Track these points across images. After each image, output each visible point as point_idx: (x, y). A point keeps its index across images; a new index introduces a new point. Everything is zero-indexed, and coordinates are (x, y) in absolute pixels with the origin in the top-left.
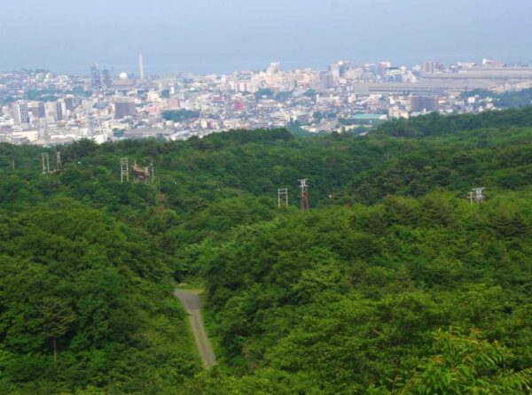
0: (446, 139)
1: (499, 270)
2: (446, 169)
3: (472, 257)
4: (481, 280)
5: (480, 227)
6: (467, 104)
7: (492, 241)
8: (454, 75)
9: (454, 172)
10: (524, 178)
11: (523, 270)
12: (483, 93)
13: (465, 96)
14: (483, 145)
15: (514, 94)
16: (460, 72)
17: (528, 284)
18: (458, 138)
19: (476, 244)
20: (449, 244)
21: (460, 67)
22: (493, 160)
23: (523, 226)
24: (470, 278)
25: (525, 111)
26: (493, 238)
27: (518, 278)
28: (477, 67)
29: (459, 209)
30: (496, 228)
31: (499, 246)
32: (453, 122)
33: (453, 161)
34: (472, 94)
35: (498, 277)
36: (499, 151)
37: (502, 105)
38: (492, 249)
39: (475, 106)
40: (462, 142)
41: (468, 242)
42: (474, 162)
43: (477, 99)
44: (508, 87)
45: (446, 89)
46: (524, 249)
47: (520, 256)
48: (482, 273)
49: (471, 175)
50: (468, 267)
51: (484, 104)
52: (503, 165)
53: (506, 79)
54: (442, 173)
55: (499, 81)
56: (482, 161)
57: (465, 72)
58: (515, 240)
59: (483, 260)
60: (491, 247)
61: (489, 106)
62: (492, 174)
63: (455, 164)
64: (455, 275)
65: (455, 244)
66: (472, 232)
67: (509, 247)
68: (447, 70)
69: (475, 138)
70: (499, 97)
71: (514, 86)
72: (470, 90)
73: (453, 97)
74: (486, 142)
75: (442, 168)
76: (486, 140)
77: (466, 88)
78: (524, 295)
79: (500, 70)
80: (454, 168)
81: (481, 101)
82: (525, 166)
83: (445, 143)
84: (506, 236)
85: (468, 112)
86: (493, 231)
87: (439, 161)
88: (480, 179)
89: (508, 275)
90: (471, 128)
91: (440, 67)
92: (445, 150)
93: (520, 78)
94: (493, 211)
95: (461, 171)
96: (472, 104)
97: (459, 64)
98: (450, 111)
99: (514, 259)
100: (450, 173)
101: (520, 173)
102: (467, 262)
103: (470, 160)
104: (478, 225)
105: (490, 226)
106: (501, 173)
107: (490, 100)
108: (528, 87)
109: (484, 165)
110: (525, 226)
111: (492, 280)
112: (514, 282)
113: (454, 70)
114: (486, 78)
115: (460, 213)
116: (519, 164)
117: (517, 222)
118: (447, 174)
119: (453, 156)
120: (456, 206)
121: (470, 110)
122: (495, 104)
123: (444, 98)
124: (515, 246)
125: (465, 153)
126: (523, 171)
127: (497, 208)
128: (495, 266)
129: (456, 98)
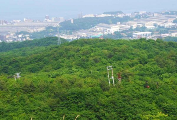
0: (9, 53)
1: (25, 107)
2: (7, 65)
3: (13, 102)
4: (17, 111)
5: (17, 89)
6: (18, 38)
7: (22, 95)
8: (12, 25)
9: (10, 67)
10: (39, 68)
11: (35, 105)
12: (25, 33)
13: (17, 34)
14: (24, 55)
15: (38, 33)
16: (15, 24)
17: (36, 111)
18: (14, 52)
19: (15, 96)
20: (3, 97)
21: (14, 22)
22: (26, 61)
23: (34, 87)
24: (13, 111)
25: (41, 40)
26: (22, 94)
27: (32, 109)
28: (22, 22)
29: (8, 82)
30: (23, 89)
31: (25, 97)
32: (12, 45)
33: (9, 62)
34: (20, 34)
35: (24, 109)
36: (28, 57)
37: (33, 38)
38: (22, 98)
39: (22, 38)
40: (15, 54)
41: (12, 96)
42: (19, 62)
43: (22, 36)
44: (35, 30)
45: (9, 31)
46: (35, 97)
47: (33, 100)
48: (18, 108)
49: (17, 68)
50: (12, 106)
51: (25, 38)
52: (30, 63)
53: (34, 27)
54: (5, 67)
55: (31, 28)
56: (22, 62)
57: (17, 24)
58: (31, 93)
59: (19, 103)
60: (21, 97)
61: (28, 38)
62: (26, 67)
63: (10, 64)
64: (6, 110)
65: (7, 97)
66: (13, 92)
67: (29, 97)
68: (9, 23)
69: (21, 52)
70: (32, 34)
71: (37, 29)
72: (19, 32)
73: (12, 35)
74: (25, 54)
75: (5, 65)
76: (25, 52)
77: (18, 31)
78: (35, 116)
79: (31, 23)
80: (10, 65)
81: (24, 36)
82: (39, 63)
83: (8, 55)
84: (27, 92)
85: (19, 41)
86: (22, 90)
87: (4, 62)
88: (21, 69)
89: (29, 108)
90: (19, 48)
91: (6, 22)
92: (6, 58)
93: (40, 26)
94: (23, 82)
95: (13, 66)
96: (20, 38)
97: (14, 21)
98: (11, 41)
99: (31, 101)
100: (8, 67)
101: (38, 66)
102: (11, 104)
103: (17, 61)
104: (16, 89)
105: (21, 89)
106: (30, 66)
107: (28, 36)
108: (43, 30)
109: (23, 63)
110: (35, 88)
111: (22, 111)
112: (31, 111)
113: (12, 24)
114: (26, 26)
115: (8, 84)
116: (37, 62)
117: (31, 86)
118: (7, 68)
119: (10, 60)
120: (7, 81)
121: (20, 40)
122: (30, 37)
123: (9, 35)
124: (31, 96)
125: (14, 58)
126: (38, 65)
127: (24, 81)
128: (23, 105)
129: (14, 35)
